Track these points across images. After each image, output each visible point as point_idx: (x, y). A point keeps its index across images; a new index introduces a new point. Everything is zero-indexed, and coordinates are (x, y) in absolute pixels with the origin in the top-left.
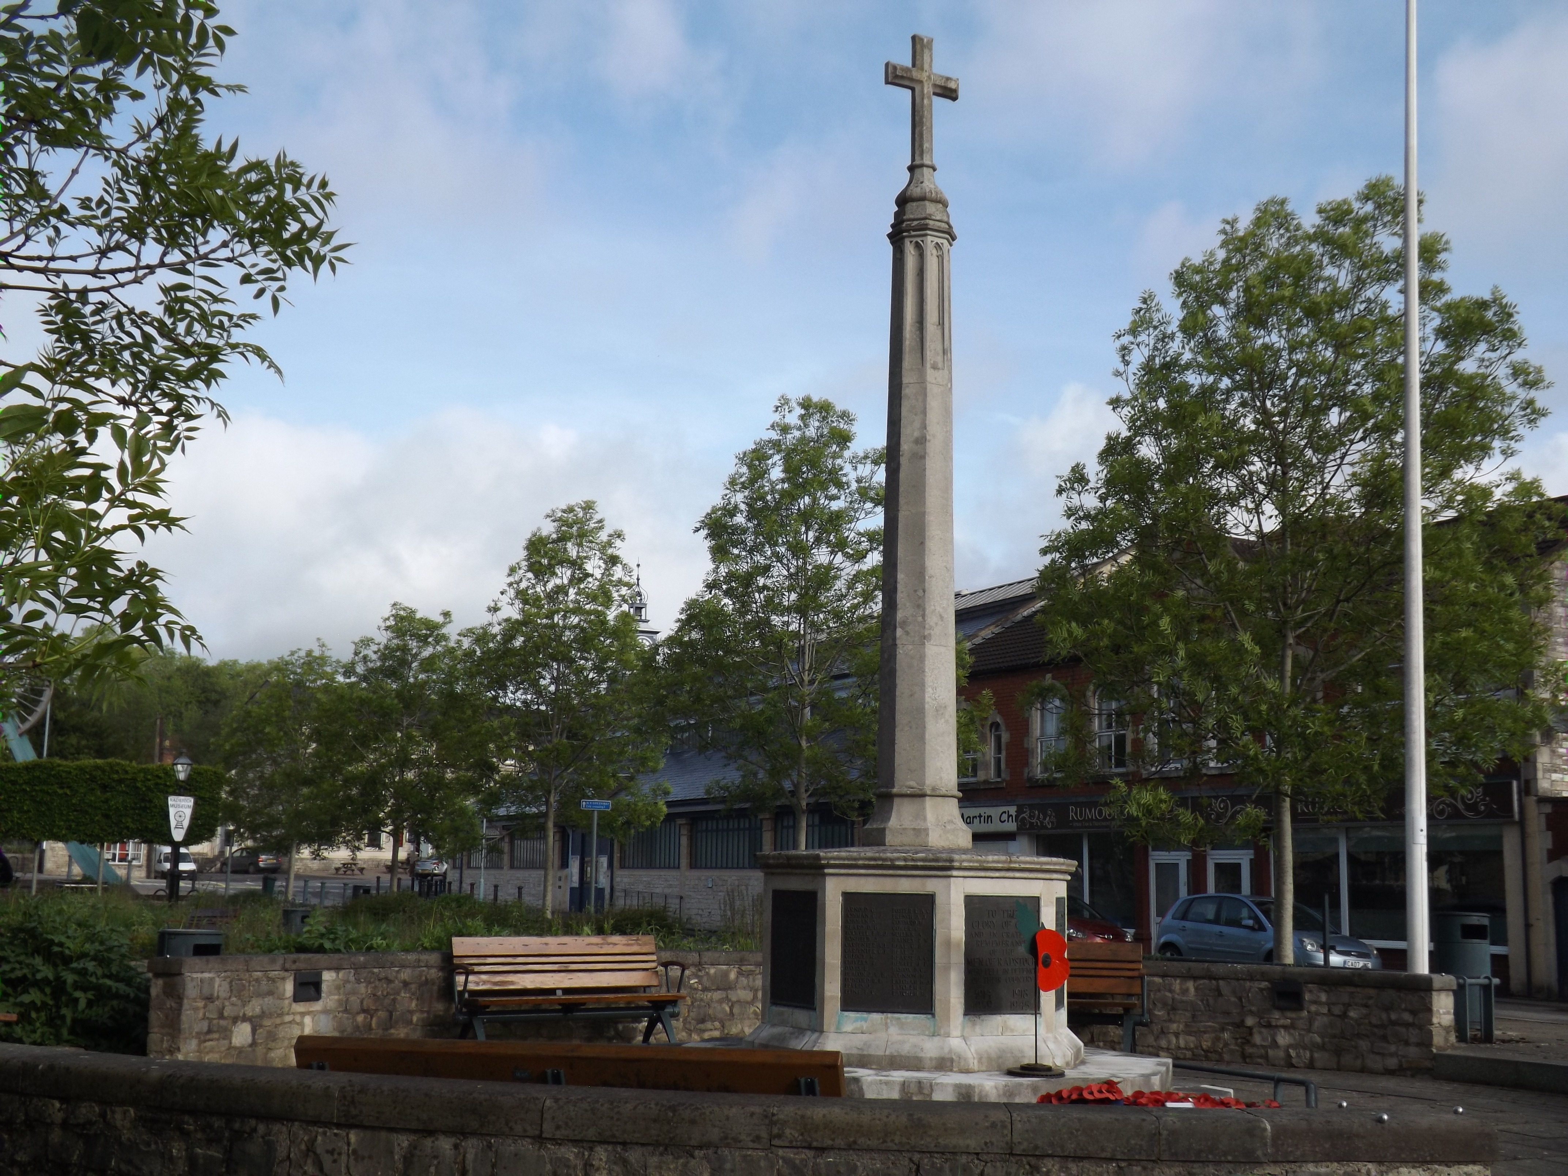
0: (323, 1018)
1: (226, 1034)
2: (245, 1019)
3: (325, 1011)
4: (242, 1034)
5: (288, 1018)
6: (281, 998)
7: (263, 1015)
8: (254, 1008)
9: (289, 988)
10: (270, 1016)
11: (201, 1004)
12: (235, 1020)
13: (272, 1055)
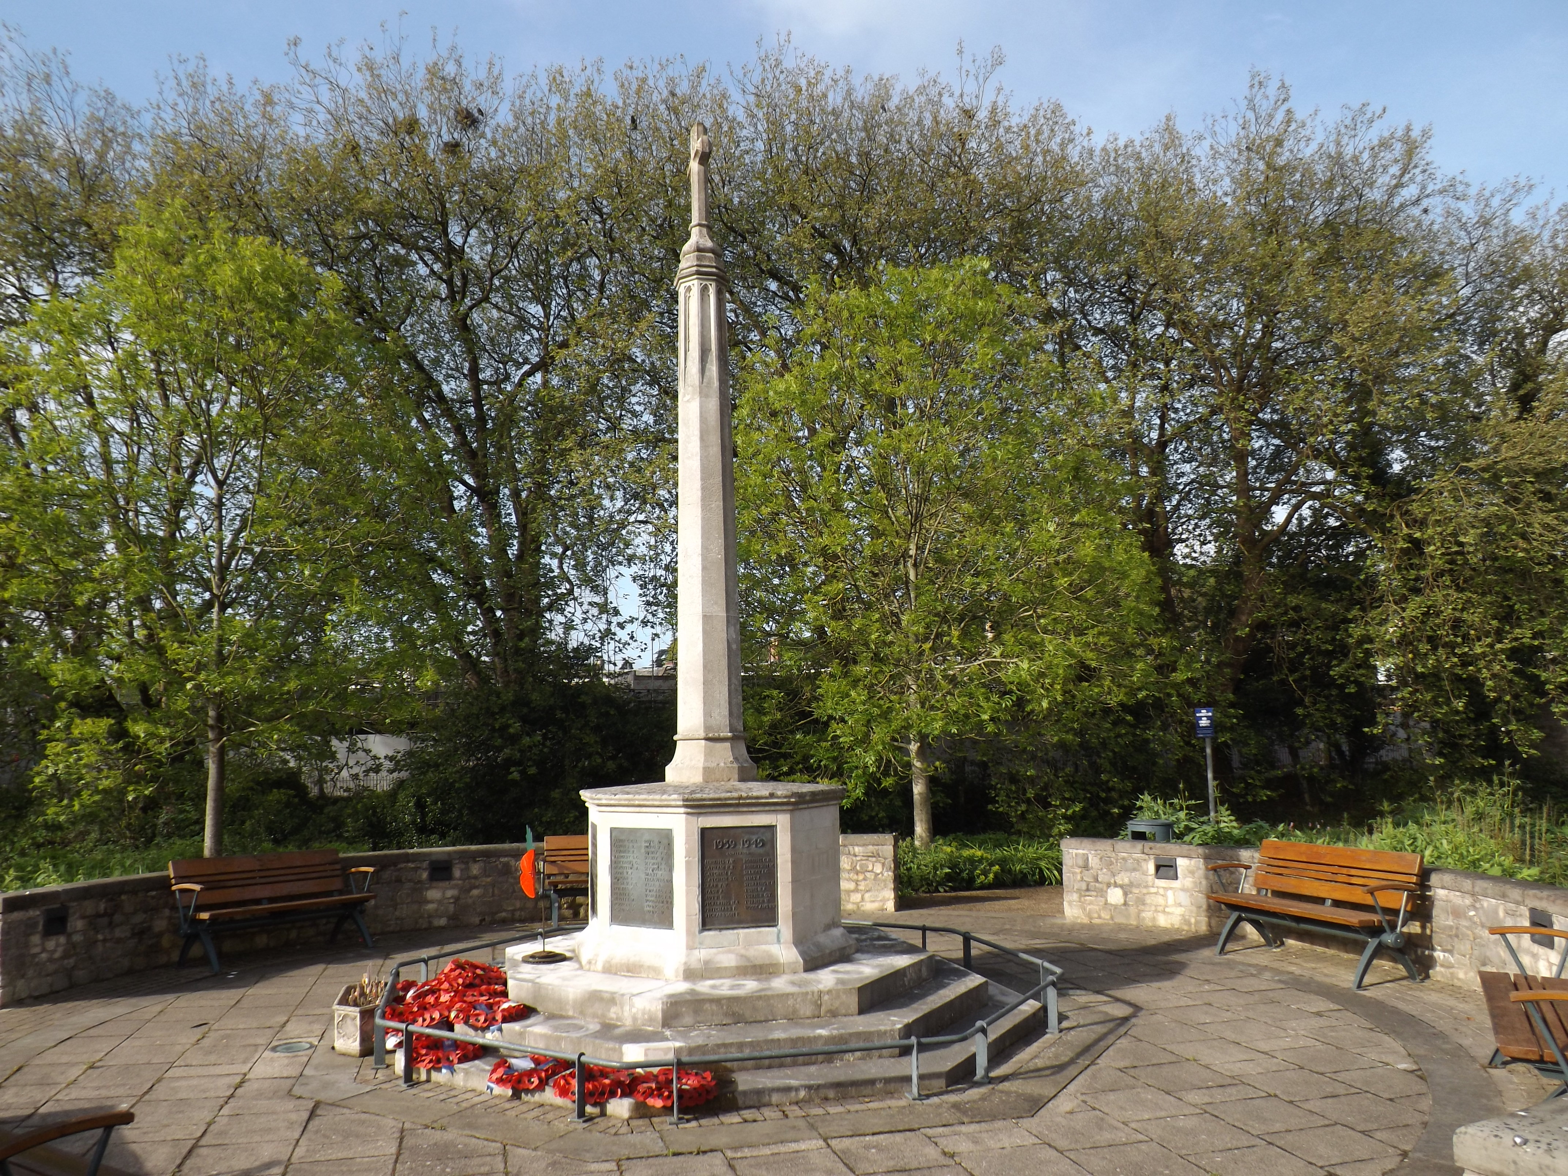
0: (1182, 894)
1: (1102, 893)
2: (1116, 885)
3: (1183, 890)
4: (1115, 896)
5: (1153, 890)
6: (1145, 873)
7: (1131, 885)
8: (1123, 878)
9: (1151, 867)
10: (1138, 886)
11: (1078, 870)
12: (1109, 885)
13: (1143, 915)
